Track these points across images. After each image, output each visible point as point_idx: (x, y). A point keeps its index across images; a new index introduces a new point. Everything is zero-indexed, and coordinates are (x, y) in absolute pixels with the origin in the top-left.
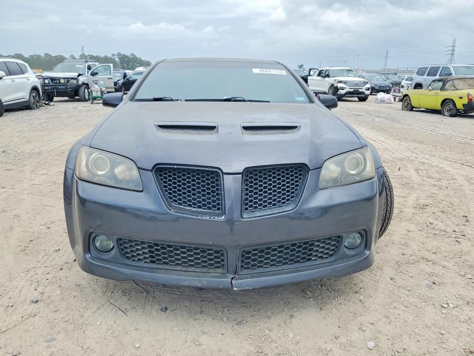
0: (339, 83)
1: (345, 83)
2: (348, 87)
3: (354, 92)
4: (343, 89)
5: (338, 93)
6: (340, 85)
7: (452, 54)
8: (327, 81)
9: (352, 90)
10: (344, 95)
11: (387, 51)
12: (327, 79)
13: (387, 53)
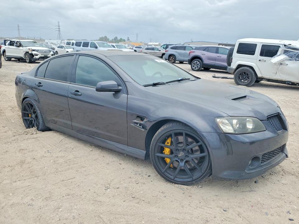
0: (33, 51)
1: (37, 51)
2: (40, 54)
3: (45, 57)
4: (37, 55)
5: (34, 58)
6: (34, 53)
7: (59, 31)
8: (21, 49)
9: (43, 56)
10: (38, 59)
11: (18, 25)
12: (21, 48)
13: (18, 27)
